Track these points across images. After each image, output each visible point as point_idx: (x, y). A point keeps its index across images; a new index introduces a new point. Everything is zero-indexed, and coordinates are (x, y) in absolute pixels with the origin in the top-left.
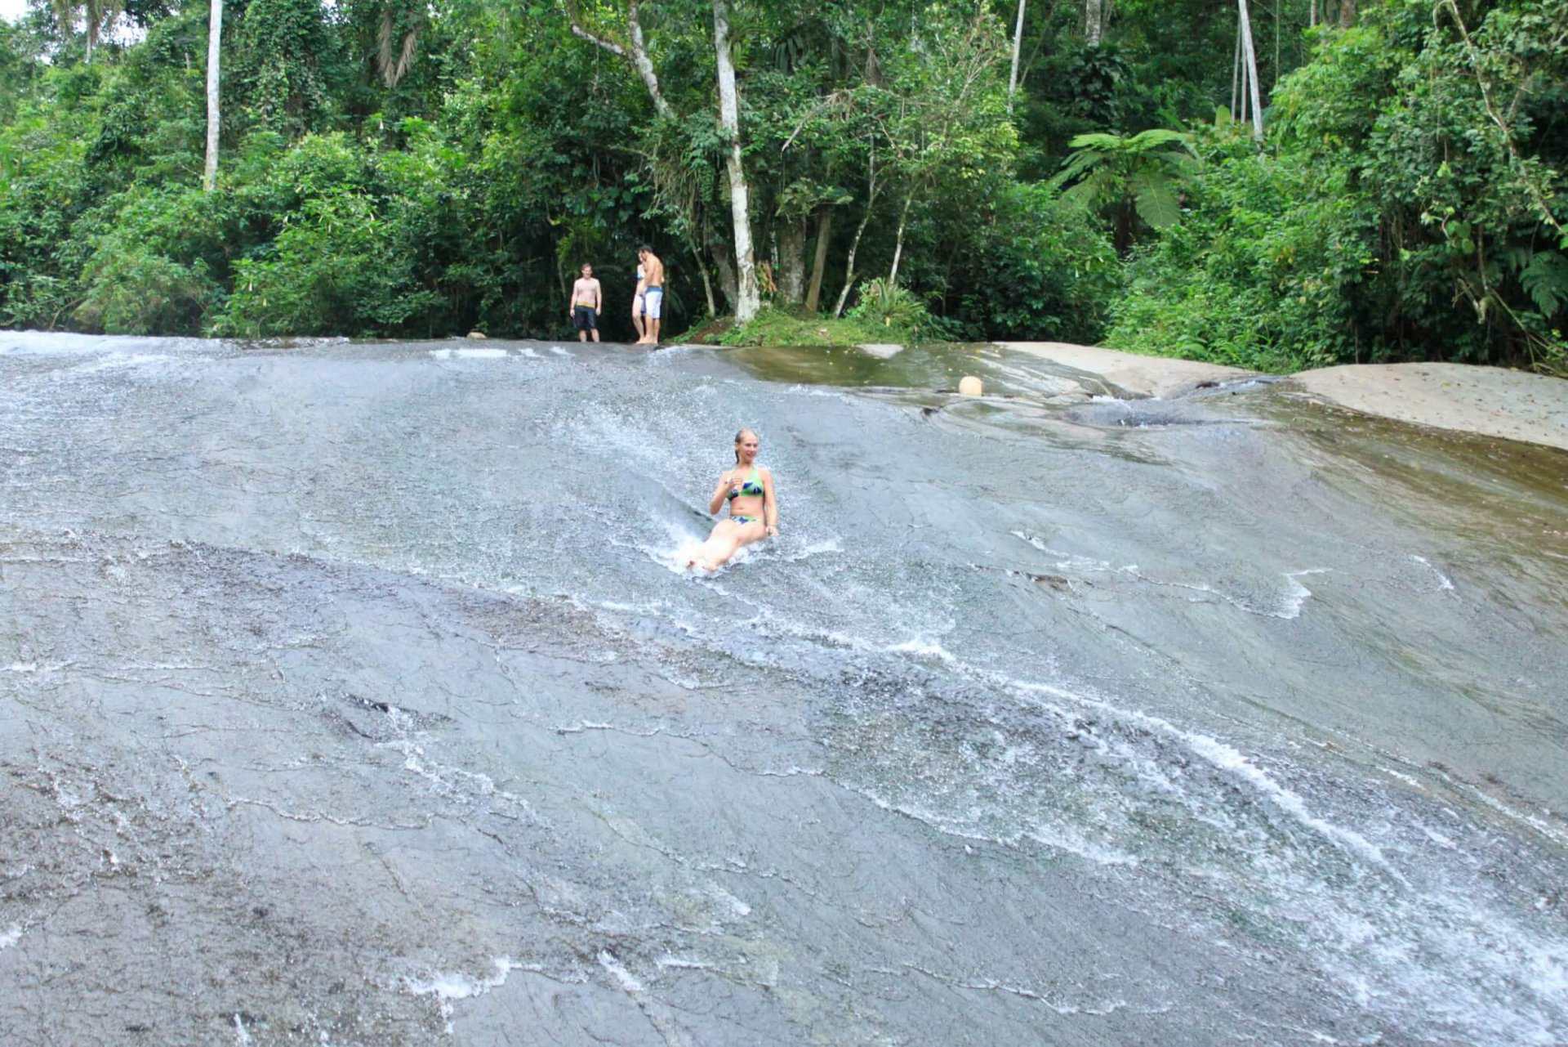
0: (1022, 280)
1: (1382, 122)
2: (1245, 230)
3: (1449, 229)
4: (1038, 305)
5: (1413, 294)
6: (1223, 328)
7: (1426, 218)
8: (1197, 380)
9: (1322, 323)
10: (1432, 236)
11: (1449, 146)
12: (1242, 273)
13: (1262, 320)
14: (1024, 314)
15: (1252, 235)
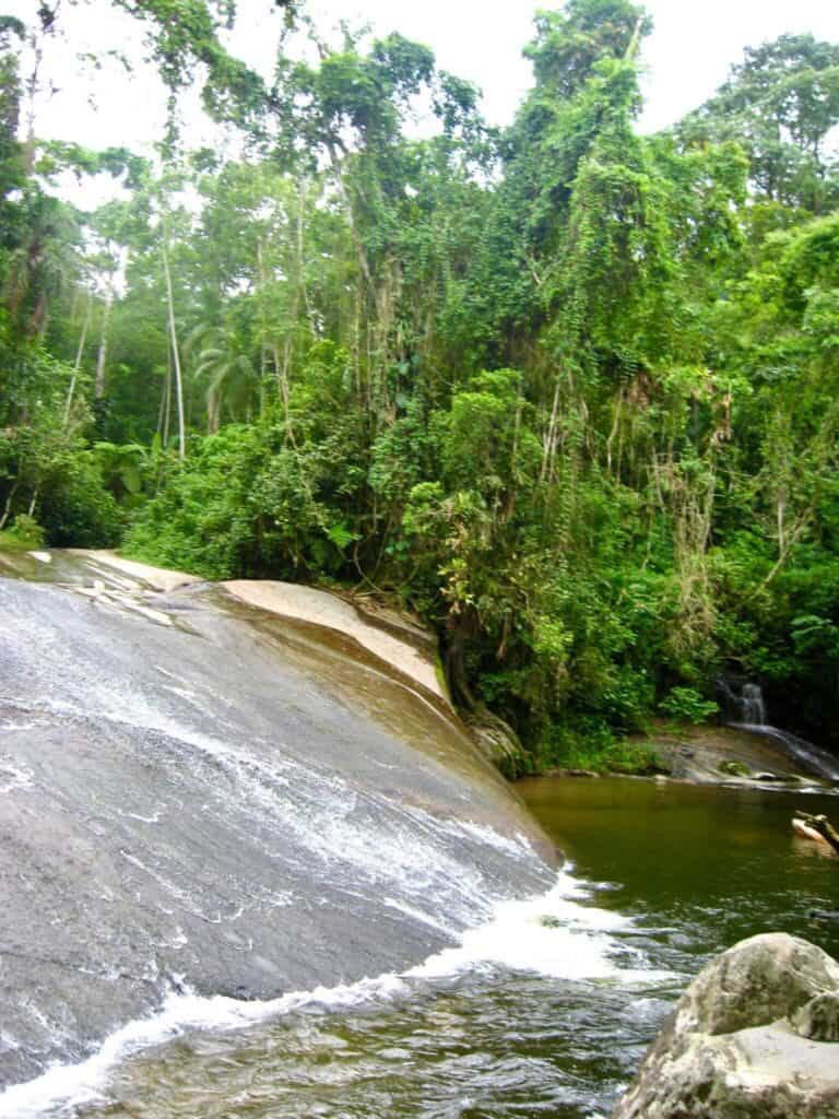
0: (75, 512)
1: (258, 477)
2: (190, 510)
3: (285, 527)
4: (80, 524)
5: (266, 551)
6: (181, 553)
7: (277, 523)
8: (181, 582)
9: (226, 557)
10: (279, 529)
11: (287, 494)
12: (188, 529)
13: (199, 551)
14: (73, 527)
15: (193, 512)
